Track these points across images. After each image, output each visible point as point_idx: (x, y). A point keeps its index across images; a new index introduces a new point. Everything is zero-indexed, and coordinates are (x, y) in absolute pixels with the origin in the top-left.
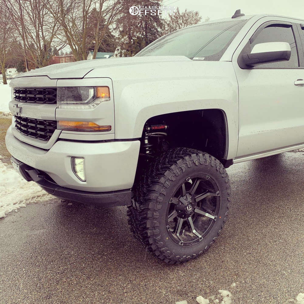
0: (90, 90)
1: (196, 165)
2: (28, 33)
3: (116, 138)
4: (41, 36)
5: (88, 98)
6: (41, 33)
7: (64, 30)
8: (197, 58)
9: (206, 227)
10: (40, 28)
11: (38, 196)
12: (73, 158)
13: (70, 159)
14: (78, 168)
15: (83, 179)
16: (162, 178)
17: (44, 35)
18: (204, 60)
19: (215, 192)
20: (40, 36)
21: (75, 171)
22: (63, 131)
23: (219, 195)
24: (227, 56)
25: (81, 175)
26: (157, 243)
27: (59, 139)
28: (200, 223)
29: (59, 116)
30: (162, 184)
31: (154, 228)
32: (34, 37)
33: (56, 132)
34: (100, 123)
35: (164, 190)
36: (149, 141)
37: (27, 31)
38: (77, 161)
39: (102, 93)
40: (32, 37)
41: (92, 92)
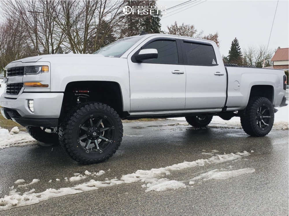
0: (39, 67)
1: (96, 109)
2: (39, 40)
3: (51, 91)
4: (51, 42)
5: (38, 71)
6: (50, 40)
7: (69, 39)
8: (111, 56)
9: (106, 146)
10: (50, 36)
11: (19, 143)
12: (29, 100)
13: (27, 101)
14: (31, 106)
15: (33, 111)
16: (75, 113)
17: (53, 42)
18: (114, 57)
19: (111, 127)
20: (49, 43)
21: (29, 107)
22: (25, 88)
23: (114, 128)
24: (125, 55)
25: (32, 109)
26: (71, 148)
27: (24, 92)
28: (104, 145)
29: (24, 81)
30: (75, 116)
31: (69, 139)
32: (44, 43)
33: (23, 88)
34: (43, 83)
35: (75, 119)
36: (79, 100)
37: (39, 39)
38: (30, 102)
39: (45, 69)
40: (43, 44)
41: (40, 68)
